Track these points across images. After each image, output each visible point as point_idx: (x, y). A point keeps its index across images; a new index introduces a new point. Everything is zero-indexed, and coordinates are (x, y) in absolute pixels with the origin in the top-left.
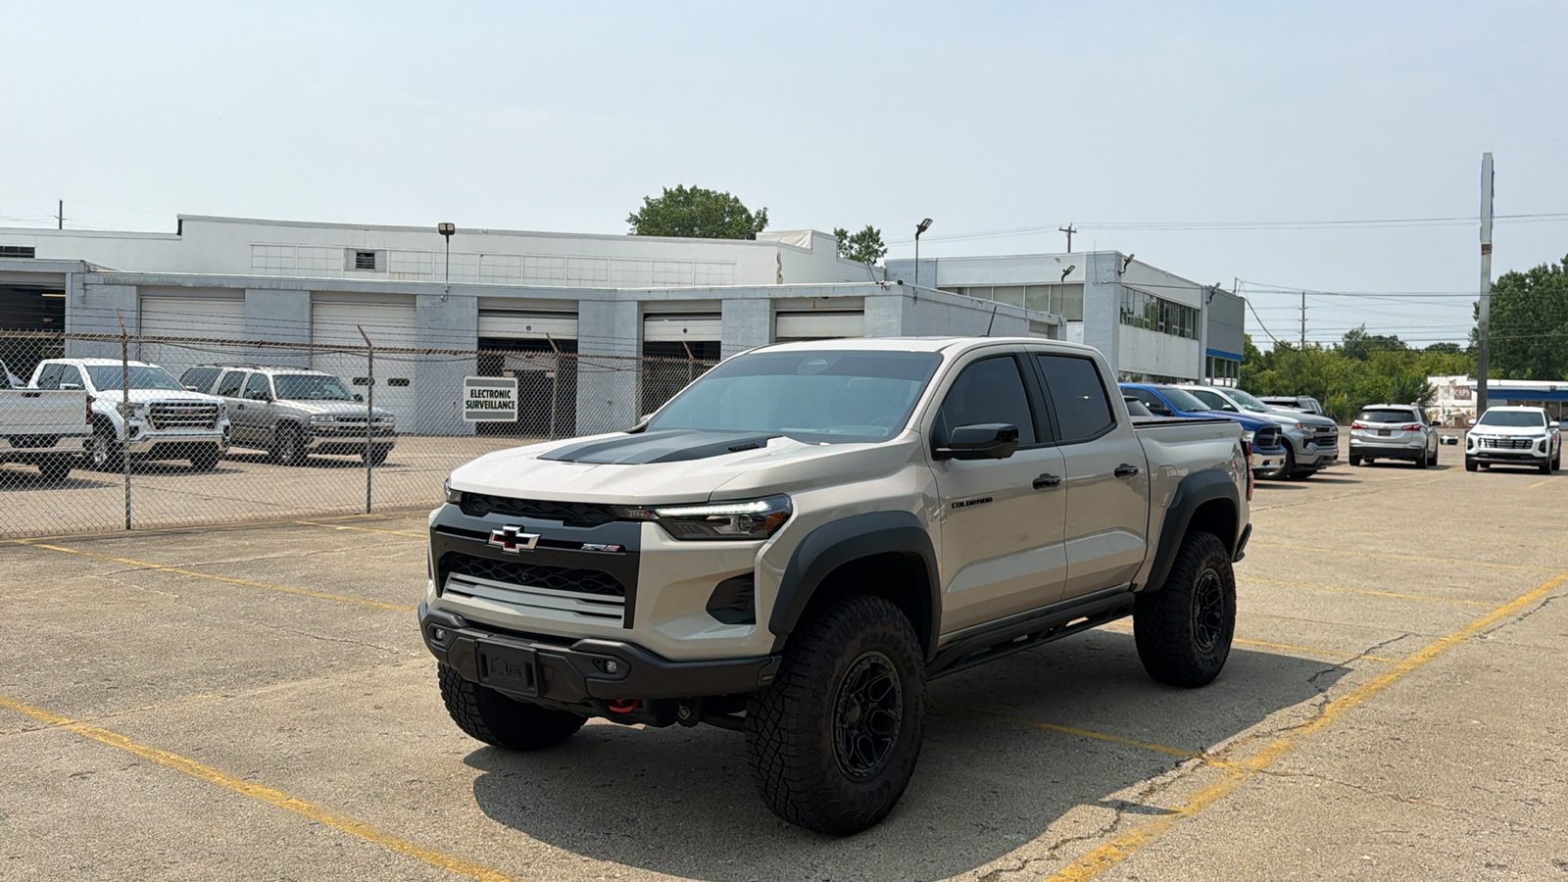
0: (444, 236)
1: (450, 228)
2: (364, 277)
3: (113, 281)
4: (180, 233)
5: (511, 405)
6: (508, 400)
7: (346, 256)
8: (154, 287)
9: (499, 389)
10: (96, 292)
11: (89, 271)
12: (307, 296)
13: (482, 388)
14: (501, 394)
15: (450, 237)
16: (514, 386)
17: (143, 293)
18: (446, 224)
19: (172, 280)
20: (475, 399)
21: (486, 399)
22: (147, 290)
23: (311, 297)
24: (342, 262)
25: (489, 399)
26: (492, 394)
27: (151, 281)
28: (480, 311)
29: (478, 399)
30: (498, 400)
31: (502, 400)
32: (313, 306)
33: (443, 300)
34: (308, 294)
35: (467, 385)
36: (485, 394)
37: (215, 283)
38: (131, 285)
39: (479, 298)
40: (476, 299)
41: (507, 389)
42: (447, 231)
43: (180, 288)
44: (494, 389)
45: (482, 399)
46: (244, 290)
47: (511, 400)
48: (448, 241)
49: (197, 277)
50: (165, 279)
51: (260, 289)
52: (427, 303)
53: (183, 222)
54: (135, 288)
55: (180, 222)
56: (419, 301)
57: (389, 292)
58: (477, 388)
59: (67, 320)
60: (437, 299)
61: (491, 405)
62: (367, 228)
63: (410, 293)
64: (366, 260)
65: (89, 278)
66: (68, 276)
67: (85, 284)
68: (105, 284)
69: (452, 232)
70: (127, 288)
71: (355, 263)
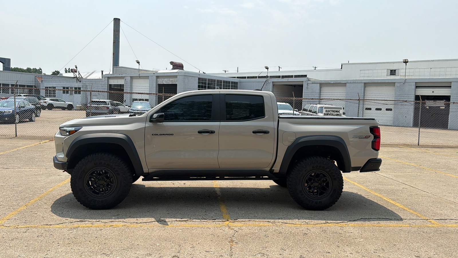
0: (405, 64)
1: (406, 61)
2: (393, 77)
3: (314, 83)
4: (341, 68)
5: (340, 115)
6: (339, 113)
7: (387, 71)
8: (324, 84)
9: (336, 110)
10: (310, 85)
11: (309, 80)
12: (363, 84)
13: (330, 110)
14: (337, 111)
15: (407, 63)
16: (341, 109)
17: (321, 85)
18: (405, 60)
19: (328, 81)
20: (327, 113)
21: (331, 113)
22: (322, 85)
23: (364, 84)
24: (386, 73)
25: (332, 113)
26: (333, 111)
27: (323, 82)
28: (416, 87)
29: (328, 113)
30: (335, 113)
31: (337, 113)
32: (365, 87)
33: (404, 84)
34: (363, 83)
35: (324, 109)
36: (331, 111)
37: (339, 82)
38: (318, 83)
39: (415, 82)
40: (415, 83)
41: (339, 110)
42: (406, 62)
43: (330, 84)
44: (334, 110)
45: (330, 113)
46: (346, 83)
47: (340, 113)
48: (406, 65)
49: (335, 80)
50: (326, 82)
51: (350, 83)
52: (398, 85)
53: (343, 65)
54: (319, 84)
55: (342, 65)
56: (396, 84)
57: (387, 82)
58: (328, 110)
59: (303, 95)
60: (402, 83)
61: (333, 115)
62: (394, 63)
63: (393, 82)
64: (393, 72)
65: (309, 82)
66: (304, 82)
67: (308, 84)
68: (312, 83)
69: (408, 62)
70: (317, 84)
71: (390, 73)
